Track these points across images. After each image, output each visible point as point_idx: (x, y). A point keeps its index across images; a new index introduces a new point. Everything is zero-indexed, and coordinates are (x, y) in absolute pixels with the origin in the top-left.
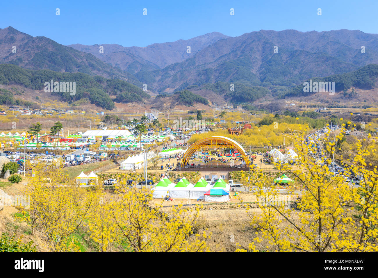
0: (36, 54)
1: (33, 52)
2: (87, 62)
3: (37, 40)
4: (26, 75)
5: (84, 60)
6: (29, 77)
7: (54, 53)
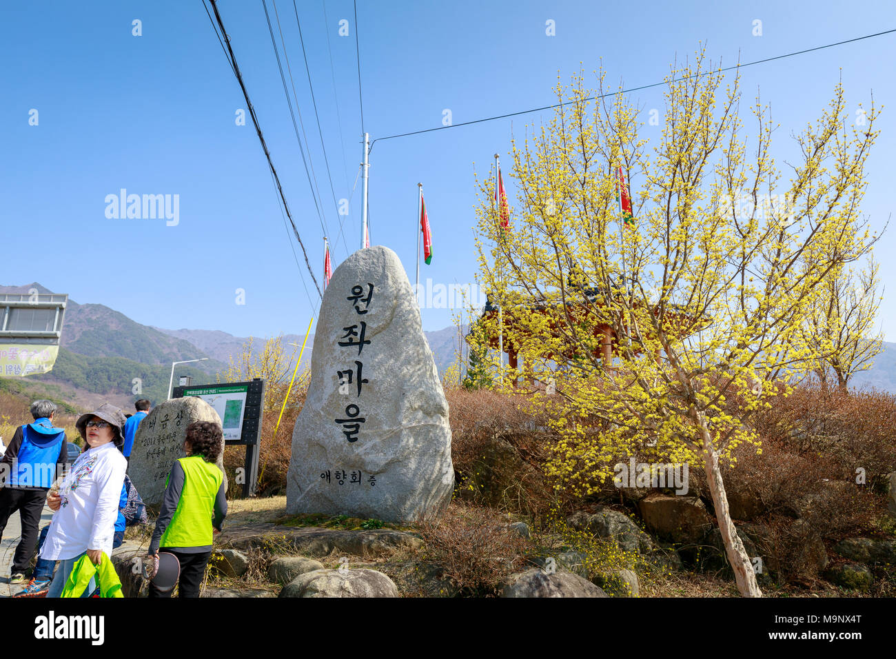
0: (84, 334)
1: (80, 328)
2: (180, 354)
3: (87, 310)
4: (76, 364)
5: (175, 350)
6: (82, 368)
7: (121, 334)
